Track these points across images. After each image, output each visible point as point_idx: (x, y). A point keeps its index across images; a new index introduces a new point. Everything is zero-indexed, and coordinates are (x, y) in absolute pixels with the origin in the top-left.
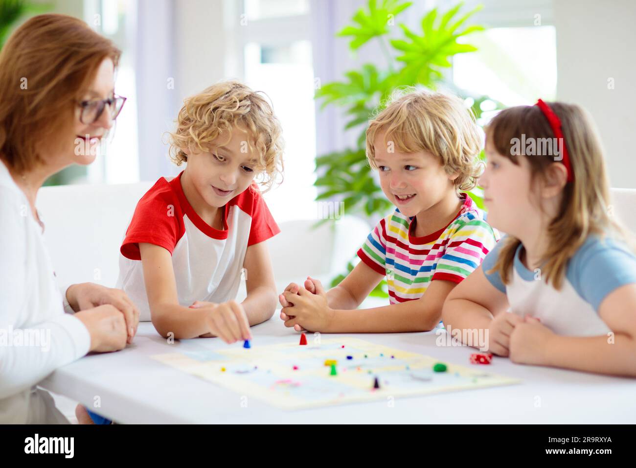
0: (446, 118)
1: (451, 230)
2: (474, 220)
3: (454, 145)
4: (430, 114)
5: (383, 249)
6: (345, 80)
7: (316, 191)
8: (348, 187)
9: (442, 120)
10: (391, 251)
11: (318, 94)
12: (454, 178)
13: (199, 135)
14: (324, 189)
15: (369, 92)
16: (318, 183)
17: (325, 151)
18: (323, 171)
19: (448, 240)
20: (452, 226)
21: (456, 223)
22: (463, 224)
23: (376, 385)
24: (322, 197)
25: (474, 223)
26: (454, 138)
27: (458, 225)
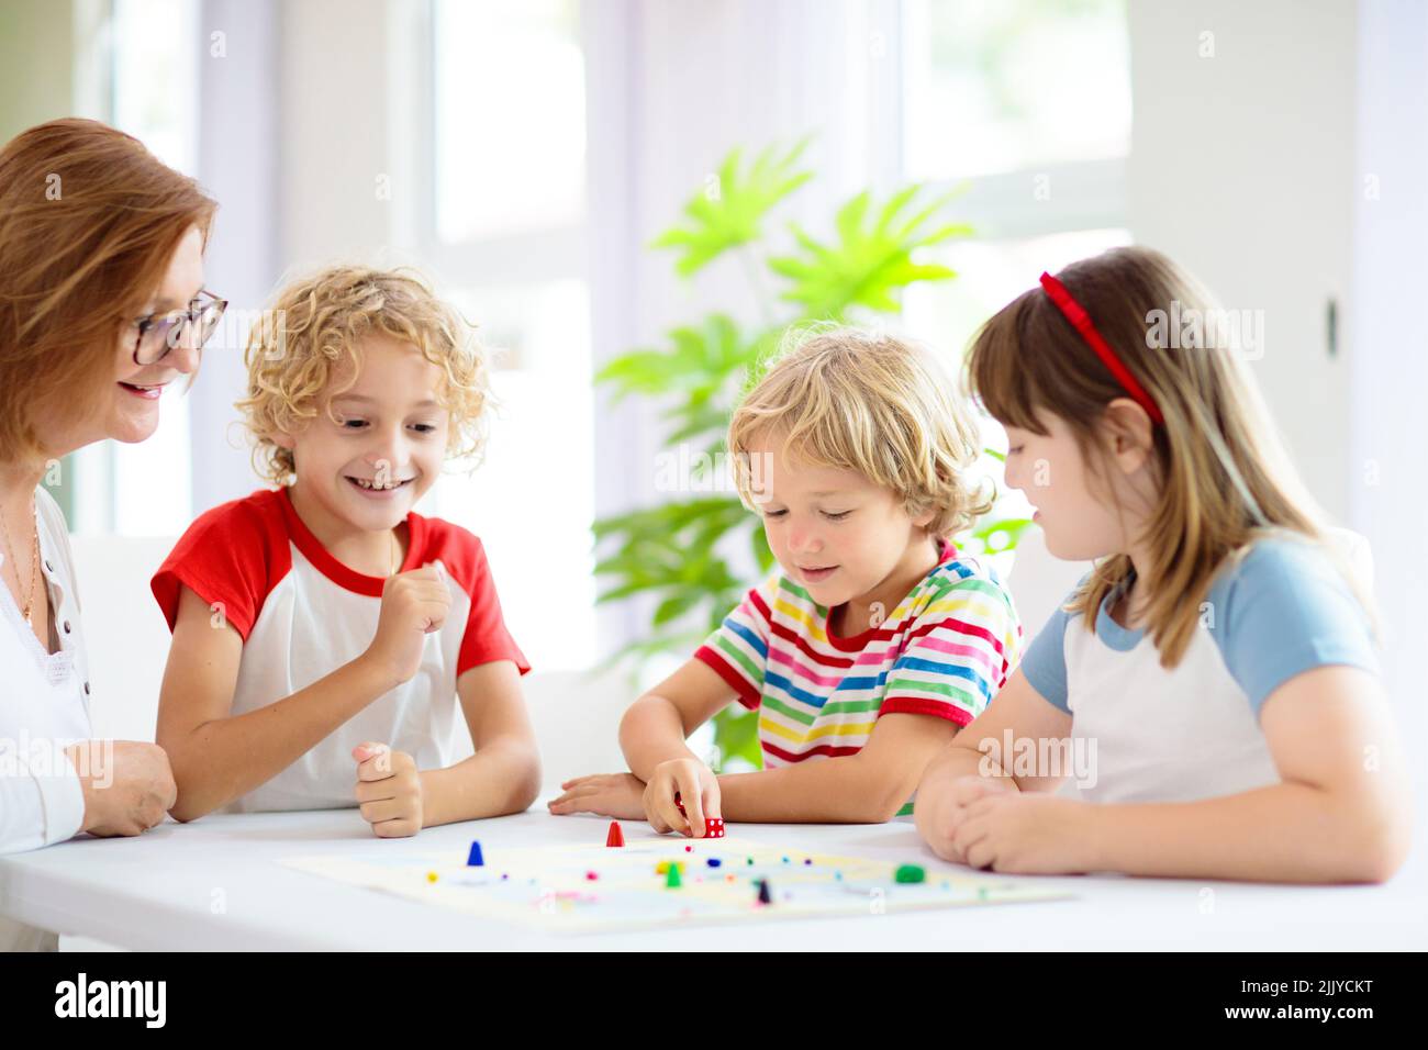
0: (899, 400)
1: (920, 599)
2: (970, 578)
3: (916, 459)
4: (865, 390)
5: (764, 649)
6: (666, 346)
7: (593, 586)
8: (671, 576)
9: (891, 406)
10: (782, 658)
11: (601, 376)
12: (924, 522)
13: (286, 387)
14: (613, 581)
15: (719, 369)
16: (603, 568)
17: (616, 506)
18: (613, 545)
19: (913, 619)
20: (921, 592)
21: (929, 585)
22: (945, 588)
23: (764, 896)
24: (607, 598)
25: (972, 585)
26: (913, 440)
27: (935, 588)
